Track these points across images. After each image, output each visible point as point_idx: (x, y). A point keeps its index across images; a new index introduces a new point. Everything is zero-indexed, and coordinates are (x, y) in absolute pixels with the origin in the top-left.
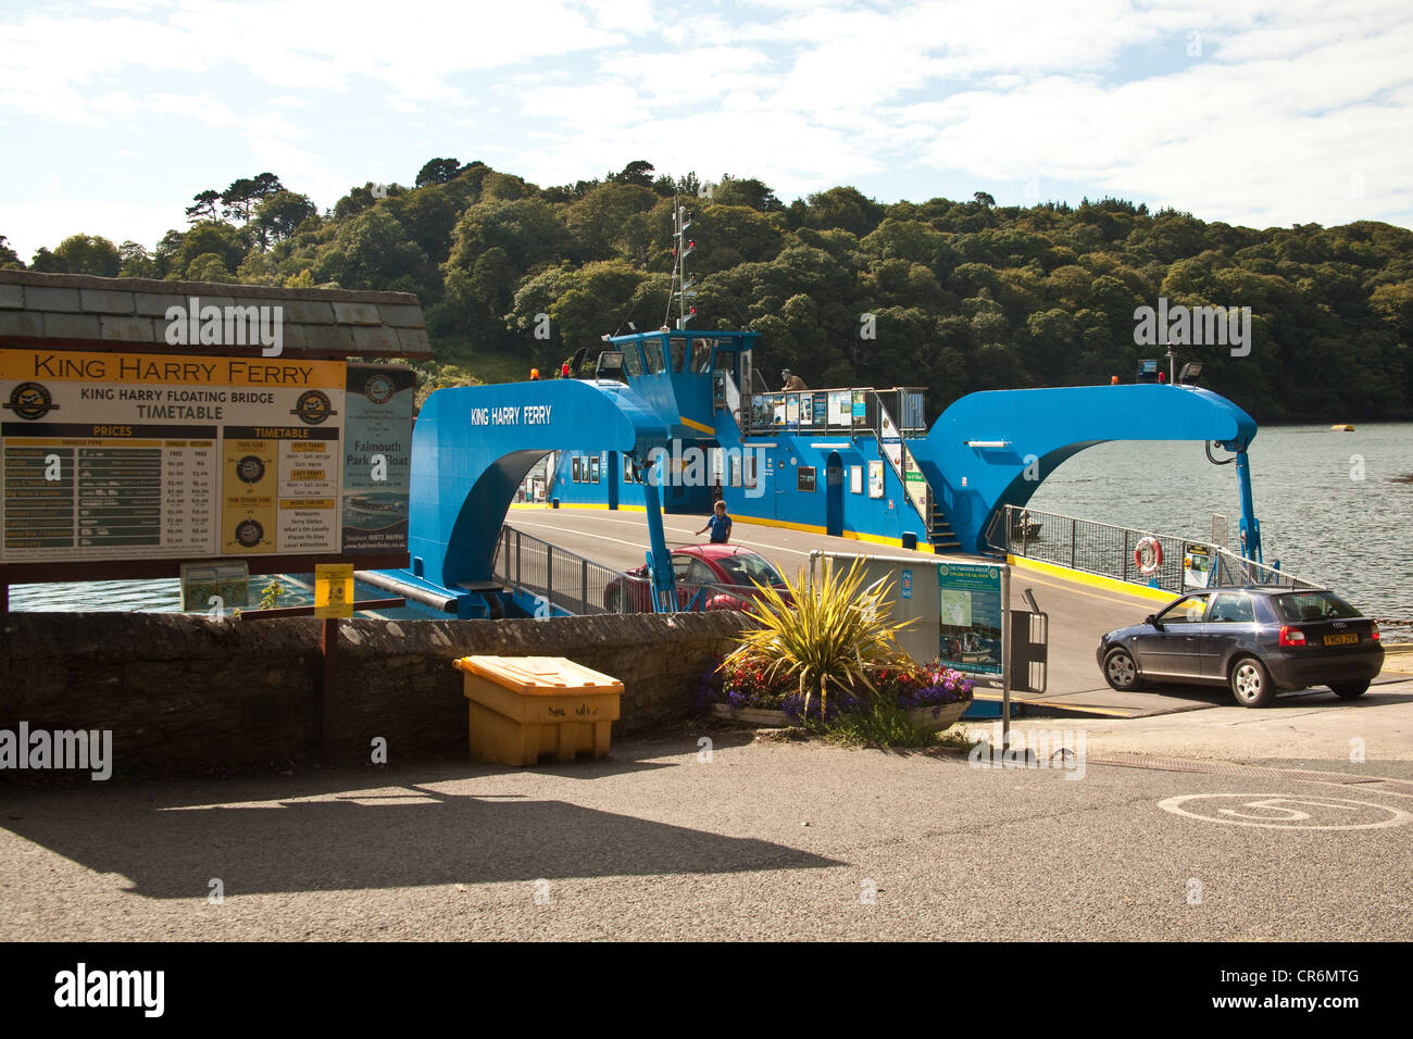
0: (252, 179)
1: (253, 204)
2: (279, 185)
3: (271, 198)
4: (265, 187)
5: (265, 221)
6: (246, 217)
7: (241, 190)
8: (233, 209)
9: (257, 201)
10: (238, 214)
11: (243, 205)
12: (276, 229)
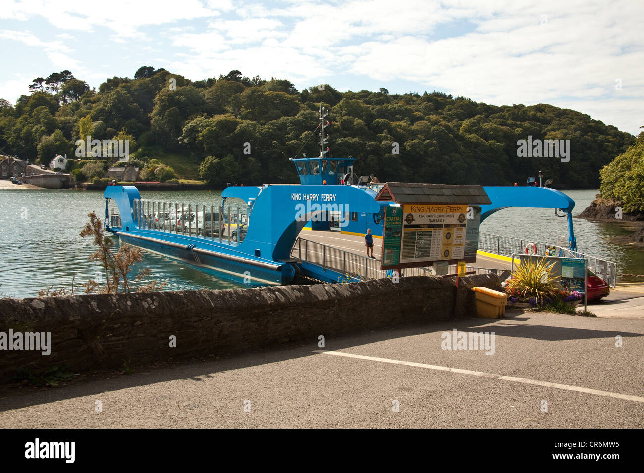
0: (60, 73)
1: (60, 85)
2: (72, 76)
3: (69, 82)
4: (66, 77)
5: (66, 92)
6: (57, 89)
7: (54, 78)
8: (51, 86)
9: (62, 83)
10: (53, 89)
11: (55, 85)
12: (71, 96)
